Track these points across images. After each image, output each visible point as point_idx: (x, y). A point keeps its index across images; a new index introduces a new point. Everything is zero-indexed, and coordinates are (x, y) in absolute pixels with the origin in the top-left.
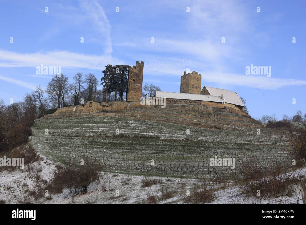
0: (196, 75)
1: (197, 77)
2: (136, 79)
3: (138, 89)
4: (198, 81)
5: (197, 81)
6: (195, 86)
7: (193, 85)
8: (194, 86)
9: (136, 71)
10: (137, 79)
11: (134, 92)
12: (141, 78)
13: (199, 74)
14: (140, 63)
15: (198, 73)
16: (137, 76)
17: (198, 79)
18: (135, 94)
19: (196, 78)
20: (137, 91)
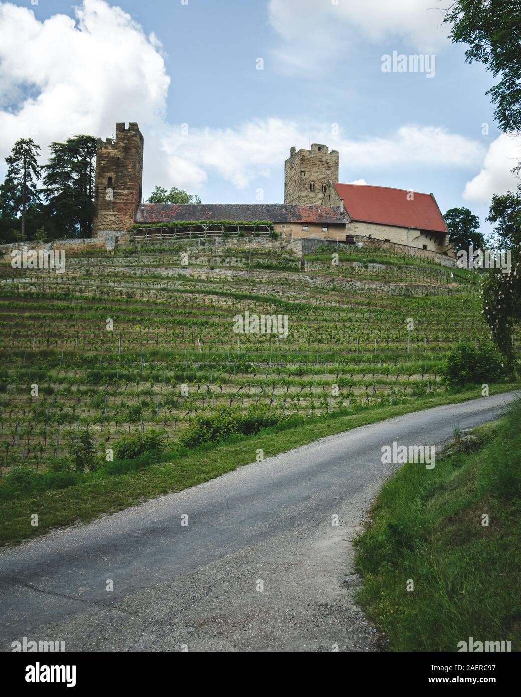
0: (322, 154)
1: (324, 159)
2: (117, 176)
3: (122, 204)
4: (328, 172)
5: (324, 170)
6: (318, 186)
7: (312, 183)
8: (316, 185)
9: (116, 151)
10: (120, 174)
11: (111, 213)
12: (129, 170)
13: (329, 151)
14: (127, 127)
15: (327, 148)
16: (118, 166)
17: (327, 164)
18: (113, 218)
19: (322, 162)
20: (119, 210)
